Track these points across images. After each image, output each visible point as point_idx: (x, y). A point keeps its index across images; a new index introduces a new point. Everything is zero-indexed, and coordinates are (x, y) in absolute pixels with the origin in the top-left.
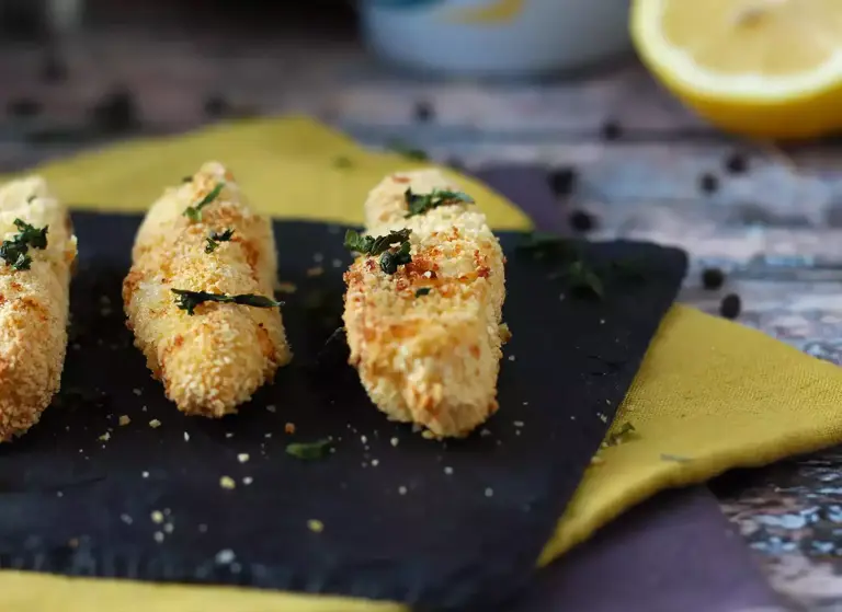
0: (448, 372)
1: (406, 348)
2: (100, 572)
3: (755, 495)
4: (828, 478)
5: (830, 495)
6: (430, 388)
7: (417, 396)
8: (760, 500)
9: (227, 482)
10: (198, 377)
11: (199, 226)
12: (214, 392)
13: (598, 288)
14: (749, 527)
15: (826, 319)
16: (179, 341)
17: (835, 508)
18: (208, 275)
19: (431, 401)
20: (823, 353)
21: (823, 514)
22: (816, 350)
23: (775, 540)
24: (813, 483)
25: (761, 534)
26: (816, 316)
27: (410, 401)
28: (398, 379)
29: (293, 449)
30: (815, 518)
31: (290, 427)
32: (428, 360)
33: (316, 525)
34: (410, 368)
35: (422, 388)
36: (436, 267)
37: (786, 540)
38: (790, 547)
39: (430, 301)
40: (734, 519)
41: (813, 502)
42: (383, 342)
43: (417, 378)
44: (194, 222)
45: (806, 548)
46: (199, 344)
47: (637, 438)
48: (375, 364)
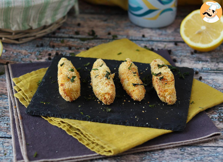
0: (172, 96)
1: (167, 93)
2: (130, 125)
3: (210, 112)
4: (220, 109)
5: (220, 111)
6: (170, 99)
7: (168, 100)
8: (211, 112)
9: (143, 111)
10: (137, 96)
11: (130, 71)
12: (139, 98)
13: (184, 77)
14: (211, 117)
15: (214, 80)
16: (133, 91)
17: (221, 114)
18: (135, 80)
19: (170, 101)
20: (215, 87)
21: (220, 115)
22: (214, 86)
23: (214, 119)
24: (218, 110)
25: (212, 118)
26: (213, 80)
27: (167, 100)
28: (165, 97)
29: (150, 106)
30: (219, 115)
31: (148, 102)
32: (170, 95)
33: (157, 119)
34: (167, 96)
35: (169, 99)
36: (167, 79)
37: (216, 119)
38: (216, 120)
39: (167, 85)
40: (208, 115)
41: (218, 113)
42: (163, 93)
43: (168, 97)
44: (129, 70)
45: (219, 120)
46: (137, 91)
47: (194, 103)
48: (162, 95)
